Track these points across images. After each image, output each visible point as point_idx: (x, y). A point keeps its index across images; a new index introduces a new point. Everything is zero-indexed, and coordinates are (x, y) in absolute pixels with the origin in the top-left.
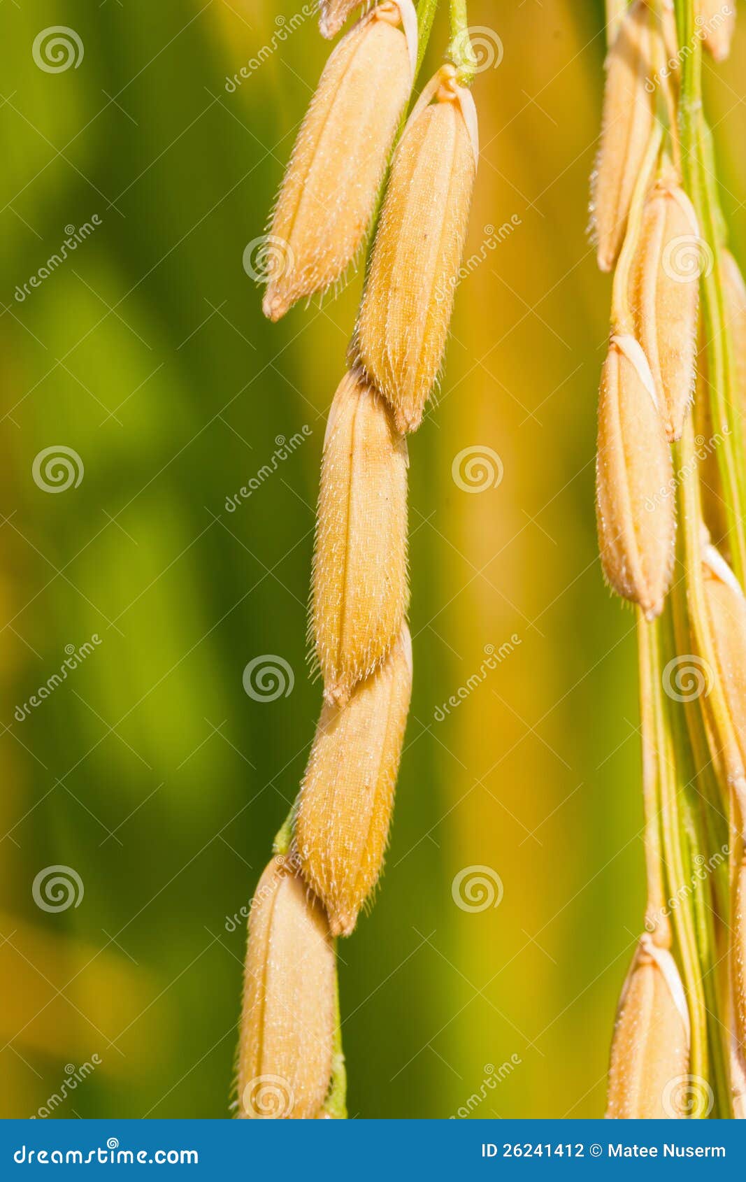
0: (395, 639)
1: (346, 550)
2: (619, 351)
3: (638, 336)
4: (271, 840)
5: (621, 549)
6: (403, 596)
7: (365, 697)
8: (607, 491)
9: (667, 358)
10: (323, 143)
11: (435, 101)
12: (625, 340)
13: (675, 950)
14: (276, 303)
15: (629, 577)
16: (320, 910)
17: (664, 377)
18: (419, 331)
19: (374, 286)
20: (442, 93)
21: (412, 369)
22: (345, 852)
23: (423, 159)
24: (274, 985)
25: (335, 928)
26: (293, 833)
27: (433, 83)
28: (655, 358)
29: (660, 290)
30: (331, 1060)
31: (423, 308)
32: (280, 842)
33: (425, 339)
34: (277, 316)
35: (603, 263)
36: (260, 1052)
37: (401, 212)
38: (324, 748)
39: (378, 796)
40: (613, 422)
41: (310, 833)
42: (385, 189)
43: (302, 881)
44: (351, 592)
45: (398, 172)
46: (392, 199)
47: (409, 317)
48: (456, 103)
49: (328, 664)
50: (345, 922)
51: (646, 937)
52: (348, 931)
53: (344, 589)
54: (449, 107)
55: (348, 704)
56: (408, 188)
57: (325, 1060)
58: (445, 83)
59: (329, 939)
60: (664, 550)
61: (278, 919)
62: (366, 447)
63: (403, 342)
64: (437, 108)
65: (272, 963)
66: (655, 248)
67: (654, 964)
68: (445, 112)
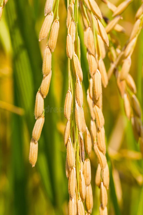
0: (50, 71)
1: (46, 63)
2: (68, 35)
3: (70, 34)
4: (38, 89)
5: (68, 53)
6: (51, 67)
7: (47, 76)
8: (67, 48)
9: (73, 36)
10: (45, 26)
11: (55, 22)
12: (69, 34)
13: (71, 91)
14: (40, 40)
15: (69, 56)
16: (43, 96)
17: (72, 38)
18: (54, 43)
19: (50, 39)
20: (56, 21)
21: (53, 47)
22: (45, 90)
23: (54, 27)
24: (38, 102)
25: (44, 98)
26: (40, 89)
27: (55, 20)
28: (72, 36)
29: (72, 30)
30: (43, 110)
31: (54, 41)
32: (39, 89)
33: (54, 44)
34: (40, 41)
35: (67, 28)
36: (37, 109)
37: (52, 32)
38: (43, 81)
39: (48, 86)
40: (68, 42)
41: (42, 89)
42: (51, 30)
43: (41, 93)
44: (46, 66)
45: (52, 28)
46: (51, 31)
47: (53, 42)
48: (57, 22)
49: (44, 73)
50: (45, 97)
51: (68, 90)
52: (45, 98)
53: (45, 66)
54: (57, 23)
55: (46, 77)
56: (53, 30)
57: (42, 110)
58: (56, 20)
59: (43, 98)
60: (72, 53)
61: (39, 97)
62: (48, 53)
63: (52, 44)
64: (55, 23)
65: (38, 100)
66: (72, 27)
67: (69, 92)
68: (56, 23)
